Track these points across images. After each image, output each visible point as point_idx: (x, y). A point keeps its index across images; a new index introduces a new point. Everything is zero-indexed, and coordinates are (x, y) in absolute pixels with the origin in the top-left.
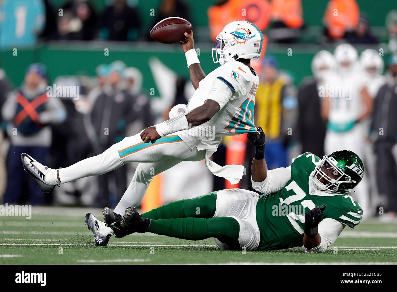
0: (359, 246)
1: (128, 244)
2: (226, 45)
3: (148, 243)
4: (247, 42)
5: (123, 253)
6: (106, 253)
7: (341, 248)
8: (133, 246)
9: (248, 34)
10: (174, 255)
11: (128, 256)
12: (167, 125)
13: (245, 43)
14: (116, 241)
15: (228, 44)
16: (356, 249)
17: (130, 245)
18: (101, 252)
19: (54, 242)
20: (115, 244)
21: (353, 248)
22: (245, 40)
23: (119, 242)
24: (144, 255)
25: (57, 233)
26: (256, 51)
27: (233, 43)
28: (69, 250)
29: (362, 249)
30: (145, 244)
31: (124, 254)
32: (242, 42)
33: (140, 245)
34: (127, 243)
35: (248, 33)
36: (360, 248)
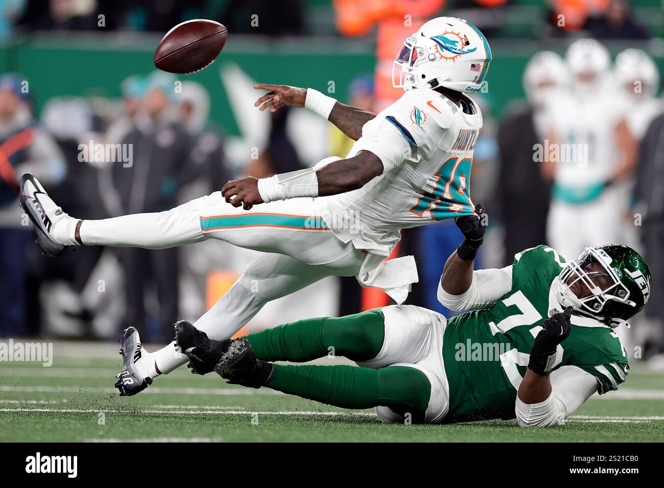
0: (610, 416)
1: (180, 409)
2: (419, 58)
3: (218, 407)
4: (459, 59)
5: (171, 426)
6: (138, 425)
7: (577, 419)
8: (190, 414)
9: (463, 44)
10: (266, 431)
11: (180, 430)
12: (279, 184)
13: (454, 60)
14: (158, 405)
15: (423, 57)
16: (605, 421)
17: (183, 412)
18: (131, 425)
19: (43, 406)
20: (155, 409)
21: (599, 419)
22: (456, 55)
23: (164, 407)
24: (210, 431)
25: (48, 389)
26: (474, 80)
27: (432, 57)
28: (70, 420)
29: (617, 420)
30: (212, 410)
31: (172, 429)
32: (450, 58)
33: (202, 413)
34: (178, 407)
35: (464, 42)
36: (613, 420)
